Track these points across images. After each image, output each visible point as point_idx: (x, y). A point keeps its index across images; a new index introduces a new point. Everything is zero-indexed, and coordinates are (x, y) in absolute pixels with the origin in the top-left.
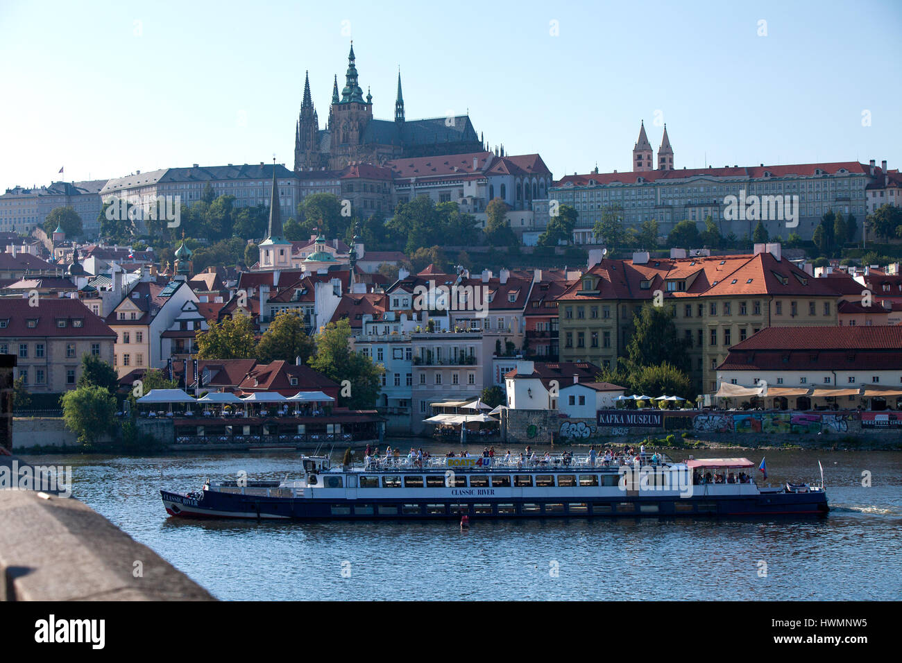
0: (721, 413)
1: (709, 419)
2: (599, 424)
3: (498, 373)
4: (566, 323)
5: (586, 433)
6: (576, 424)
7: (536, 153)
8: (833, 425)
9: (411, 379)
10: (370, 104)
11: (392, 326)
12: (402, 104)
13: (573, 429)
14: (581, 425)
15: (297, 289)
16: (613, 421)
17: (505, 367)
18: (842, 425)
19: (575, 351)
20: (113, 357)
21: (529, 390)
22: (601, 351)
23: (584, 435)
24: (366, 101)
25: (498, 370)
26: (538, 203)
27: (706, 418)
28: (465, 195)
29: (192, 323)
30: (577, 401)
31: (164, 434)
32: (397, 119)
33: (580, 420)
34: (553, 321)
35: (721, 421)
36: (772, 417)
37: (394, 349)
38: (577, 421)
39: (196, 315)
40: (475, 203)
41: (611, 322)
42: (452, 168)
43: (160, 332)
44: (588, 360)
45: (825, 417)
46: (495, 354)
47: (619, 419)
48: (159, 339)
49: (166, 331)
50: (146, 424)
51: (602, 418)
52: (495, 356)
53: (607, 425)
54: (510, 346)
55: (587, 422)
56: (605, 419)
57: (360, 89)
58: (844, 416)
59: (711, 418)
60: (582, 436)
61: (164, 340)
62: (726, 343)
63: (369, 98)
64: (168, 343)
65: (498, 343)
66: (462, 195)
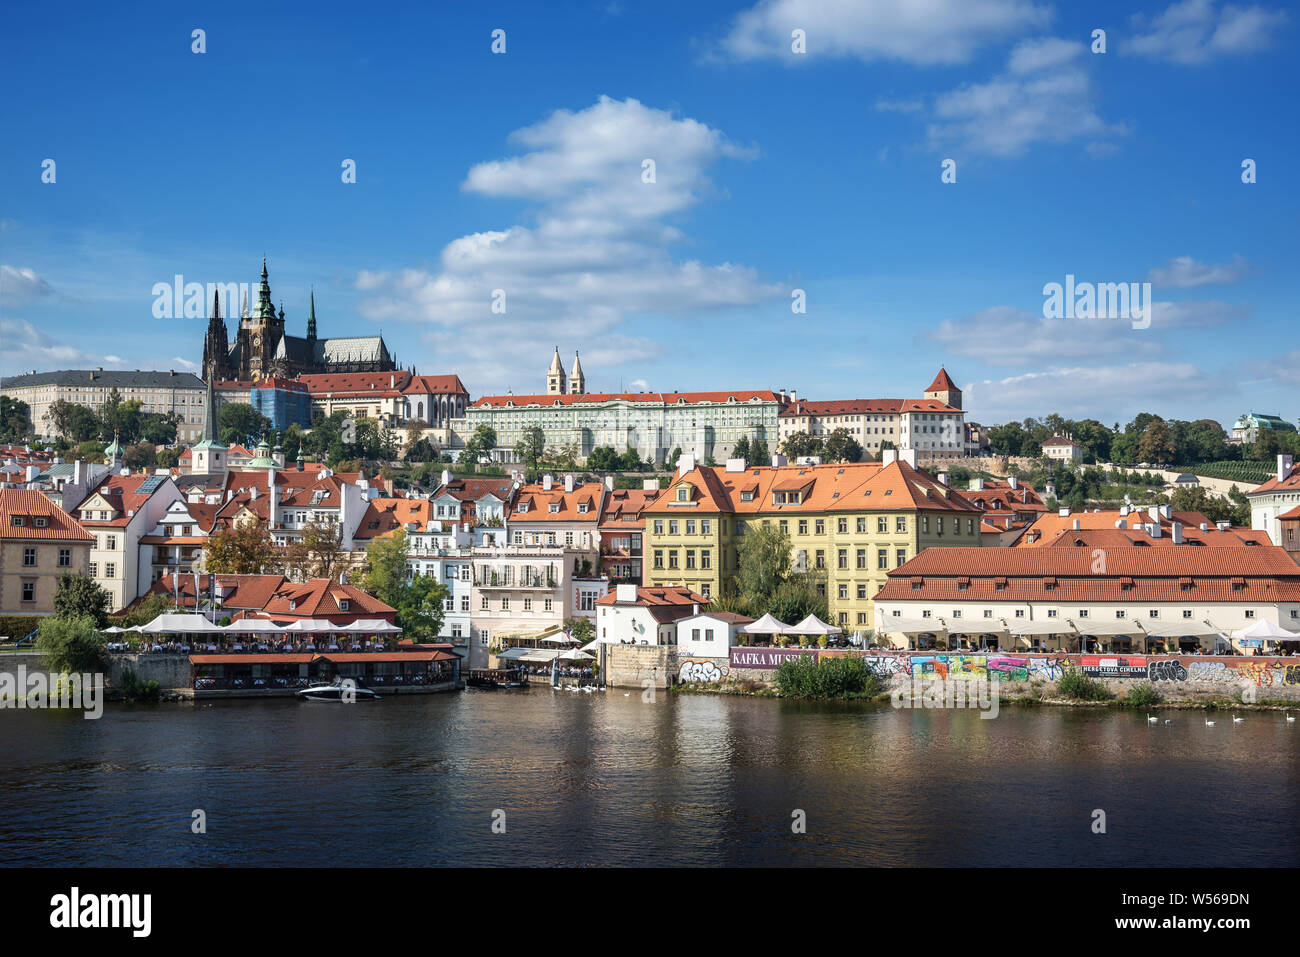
0: (894, 654)
1: (878, 661)
2: (732, 665)
3: (578, 598)
4: (655, 540)
5: (715, 675)
6: (701, 664)
7: (453, 374)
8: (1044, 671)
9: (467, 603)
10: (282, 321)
11: (440, 539)
12: (314, 323)
13: (698, 671)
14: (708, 666)
15: (318, 492)
16: (751, 662)
17: (587, 591)
18: (1055, 672)
19: (666, 573)
20: (92, 569)
21: (634, 621)
22: (699, 574)
23: (712, 678)
24: (278, 317)
25: (578, 593)
26: (455, 422)
27: (875, 660)
28: (382, 412)
29: (180, 527)
30: (703, 635)
31: (176, 675)
32: (309, 337)
33: (707, 659)
34: (634, 536)
35: (895, 664)
36: (962, 659)
37: (447, 566)
38: (703, 660)
39: (187, 518)
40: (392, 420)
41: (713, 539)
42: (369, 385)
43: (138, 537)
44: (683, 583)
45: (1033, 661)
46: (573, 575)
47: (759, 659)
48: (136, 545)
49: (146, 536)
50: (151, 662)
51: (736, 658)
52: (575, 577)
53: (743, 666)
54: (587, 565)
55: (716, 663)
56: (740, 658)
57: (272, 306)
58: (1058, 659)
59: (881, 659)
60: (709, 681)
61: (142, 546)
62: (880, 566)
63: (282, 315)
64: (149, 551)
65: (577, 561)
66: (378, 411)
